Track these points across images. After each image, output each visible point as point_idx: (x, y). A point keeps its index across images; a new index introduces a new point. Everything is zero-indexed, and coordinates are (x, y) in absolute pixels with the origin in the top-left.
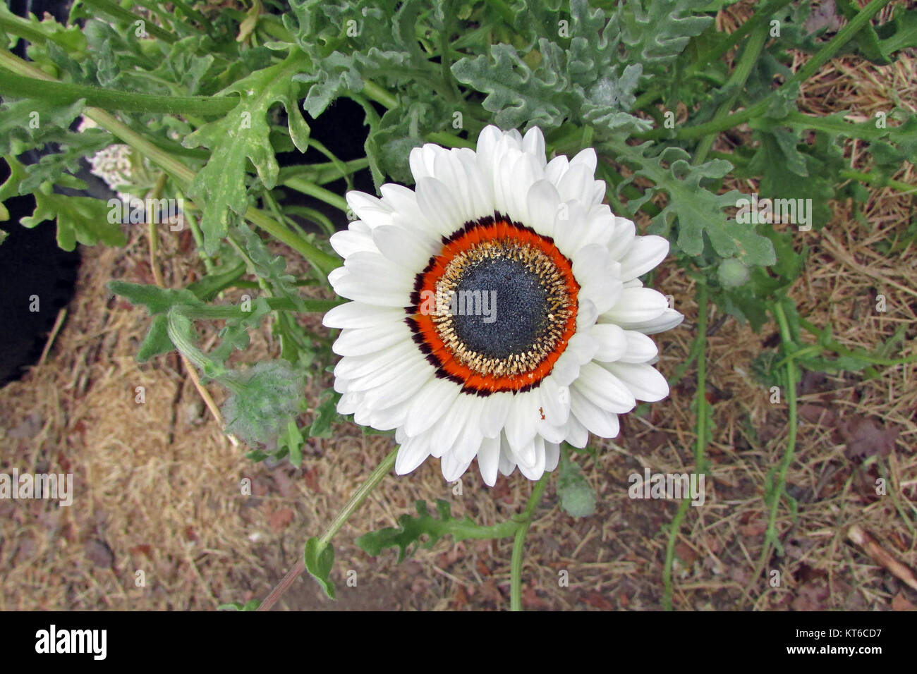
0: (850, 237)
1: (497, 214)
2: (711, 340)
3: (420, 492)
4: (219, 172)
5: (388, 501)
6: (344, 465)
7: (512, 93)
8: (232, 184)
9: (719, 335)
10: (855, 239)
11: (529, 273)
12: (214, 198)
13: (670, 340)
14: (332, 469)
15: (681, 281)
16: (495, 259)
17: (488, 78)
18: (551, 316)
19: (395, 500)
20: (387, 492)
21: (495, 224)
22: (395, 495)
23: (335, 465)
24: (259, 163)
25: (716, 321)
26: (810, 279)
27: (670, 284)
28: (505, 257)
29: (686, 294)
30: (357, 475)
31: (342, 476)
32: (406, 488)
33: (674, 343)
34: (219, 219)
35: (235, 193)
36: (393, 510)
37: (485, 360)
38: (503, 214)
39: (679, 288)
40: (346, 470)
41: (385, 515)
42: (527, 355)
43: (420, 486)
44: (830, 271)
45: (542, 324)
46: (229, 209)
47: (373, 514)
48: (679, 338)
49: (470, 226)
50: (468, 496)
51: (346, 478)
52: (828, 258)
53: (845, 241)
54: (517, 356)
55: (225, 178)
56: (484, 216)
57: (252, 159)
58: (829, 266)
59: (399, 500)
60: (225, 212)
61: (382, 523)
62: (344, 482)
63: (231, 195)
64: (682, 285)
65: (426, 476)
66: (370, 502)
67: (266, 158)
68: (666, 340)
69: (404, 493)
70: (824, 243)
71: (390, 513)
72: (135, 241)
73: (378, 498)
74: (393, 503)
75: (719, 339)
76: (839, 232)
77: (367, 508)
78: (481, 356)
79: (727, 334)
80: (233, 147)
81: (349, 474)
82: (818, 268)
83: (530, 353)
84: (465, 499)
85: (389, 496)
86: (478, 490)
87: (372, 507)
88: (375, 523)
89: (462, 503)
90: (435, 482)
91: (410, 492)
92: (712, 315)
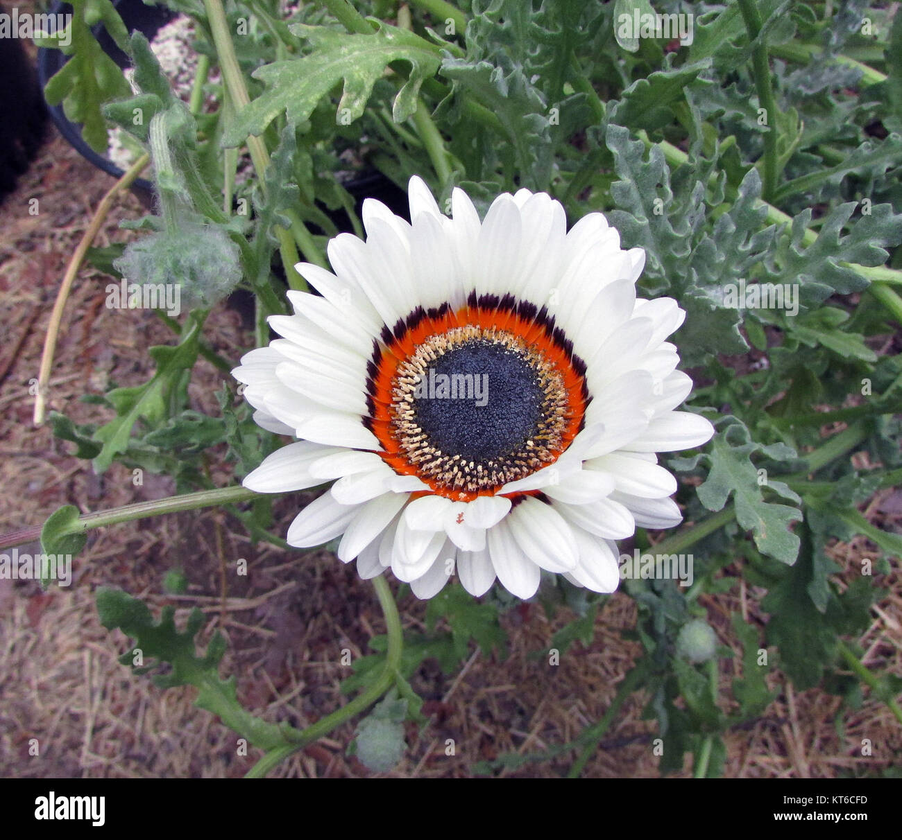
0: (817, 742)
1: (544, 310)
2: (603, 755)
3: (149, 711)
4: (303, 73)
5: (104, 695)
6: (88, 616)
7: (641, 207)
8: (307, 91)
9: (614, 756)
10: (821, 748)
11: (537, 386)
12: (276, 94)
13: (558, 725)
14: (71, 612)
15: (610, 667)
16: (511, 352)
17: (631, 169)
18: (530, 443)
19: (113, 699)
20: (111, 683)
21: (533, 321)
22: (118, 693)
23: (76, 610)
24: (350, 92)
25: (621, 736)
26: (748, 759)
27: (596, 661)
28: (522, 356)
29: (606, 684)
30: (92, 639)
31: (76, 627)
32: (137, 692)
33: (559, 731)
34: (265, 114)
35: (302, 101)
36: (101, 709)
37: (425, 444)
38: (550, 314)
39: (603, 673)
40: (86, 624)
41: (86, 710)
42: (475, 468)
43: (155, 702)
44: (775, 767)
45: (516, 446)
46: (284, 113)
47: (73, 699)
48: (568, 729)
49: (508, 302)
50: (201, 754)
51: (79, 633)
52: (783, 750)
53: (809, 743)
54: (464, 462)
55: (304, 83)
56: (530, 302)
57: (346, 83)
58: (778, 759)
59: (118, 703)
60: (276, 113)
61: (76, 718)
62: (72, 636)
63: (296, 100)
64: (607, 672)
65: (172, 695)
66: (83, 681)
67: (359, 94)
68: (552, 721)
69: (131, 698)
70: (786, 729)
71: (95, 710)
72: (70, 230)
73: (95, 683)
74: (108, 701)
75: (612, 760)
76: (808, 729)
77: (74, 686)
78: (424, 436)
79: (625, 761)
80: (336, 63)
81: (86, 631)
82: (764, 754)
83: (480, 468)
84: (194, 756)
85: (110, 688)
86: (219, 755)
87: (80, 689)
88: (67, 710)
89: (188, 756)
90: (175, 710)
91: (138, 702)
92: (620, 726)
